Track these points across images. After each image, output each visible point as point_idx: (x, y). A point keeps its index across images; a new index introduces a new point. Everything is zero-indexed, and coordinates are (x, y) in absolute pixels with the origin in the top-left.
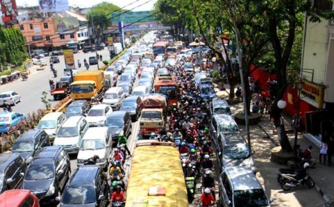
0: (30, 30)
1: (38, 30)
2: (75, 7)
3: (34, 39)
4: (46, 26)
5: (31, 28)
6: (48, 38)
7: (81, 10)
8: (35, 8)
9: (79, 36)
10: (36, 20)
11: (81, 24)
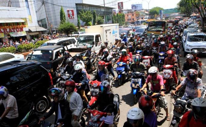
0: (127, 17)
1: (130, 16)
2: (145, 9)
3: (128, 20)
4: (133, 15)
5: (128, 16)
6: (133, 19)
7: (147, 10)
8: (130, 10)
9: (145, 18)
10: (130, 13)
11: (146, 14)
